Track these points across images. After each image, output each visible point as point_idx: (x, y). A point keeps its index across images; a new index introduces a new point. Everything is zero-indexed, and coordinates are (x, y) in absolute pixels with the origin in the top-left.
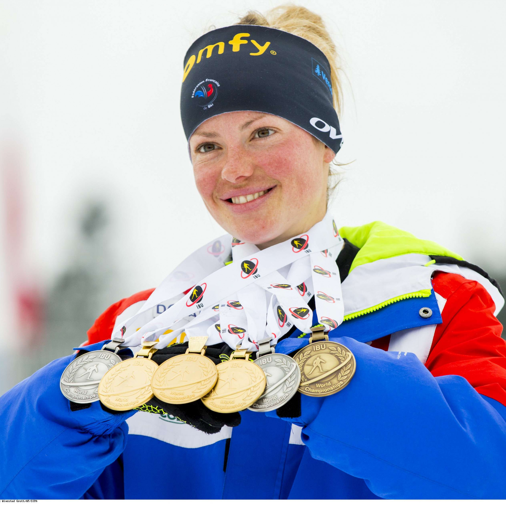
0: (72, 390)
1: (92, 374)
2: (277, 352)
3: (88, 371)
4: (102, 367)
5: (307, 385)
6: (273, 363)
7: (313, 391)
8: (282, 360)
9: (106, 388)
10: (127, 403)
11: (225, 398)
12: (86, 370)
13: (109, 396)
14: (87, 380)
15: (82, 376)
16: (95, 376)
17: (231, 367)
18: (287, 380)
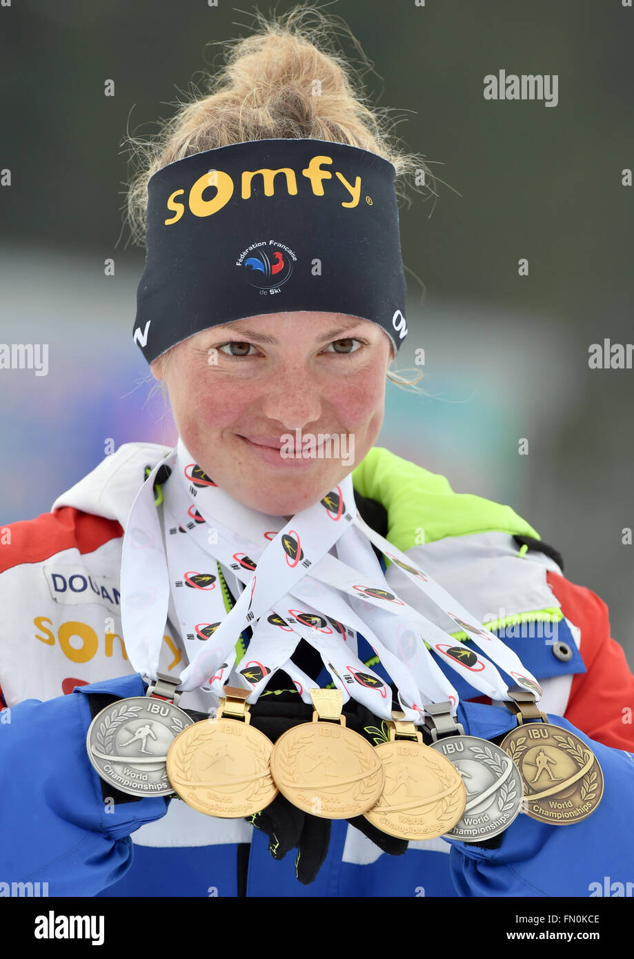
0: (118, 769)
1: (146, 742)
2: (468, 733)
3: (138, 736)
4: (161, 730)
5: (535, 800)
6: (468, 753)
7: (547, 813)
8: (484, 750)
9: (184, 771)
10: (230, 805)
11: (406, 812)
12: (133, 734)
13: (194, 787)
14: (141, 755)
15: (129, 744)
16: (155, 746)
17: (399, 755)
18: (500, 787)
